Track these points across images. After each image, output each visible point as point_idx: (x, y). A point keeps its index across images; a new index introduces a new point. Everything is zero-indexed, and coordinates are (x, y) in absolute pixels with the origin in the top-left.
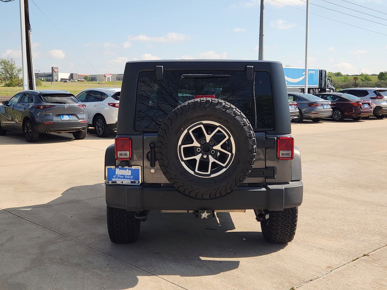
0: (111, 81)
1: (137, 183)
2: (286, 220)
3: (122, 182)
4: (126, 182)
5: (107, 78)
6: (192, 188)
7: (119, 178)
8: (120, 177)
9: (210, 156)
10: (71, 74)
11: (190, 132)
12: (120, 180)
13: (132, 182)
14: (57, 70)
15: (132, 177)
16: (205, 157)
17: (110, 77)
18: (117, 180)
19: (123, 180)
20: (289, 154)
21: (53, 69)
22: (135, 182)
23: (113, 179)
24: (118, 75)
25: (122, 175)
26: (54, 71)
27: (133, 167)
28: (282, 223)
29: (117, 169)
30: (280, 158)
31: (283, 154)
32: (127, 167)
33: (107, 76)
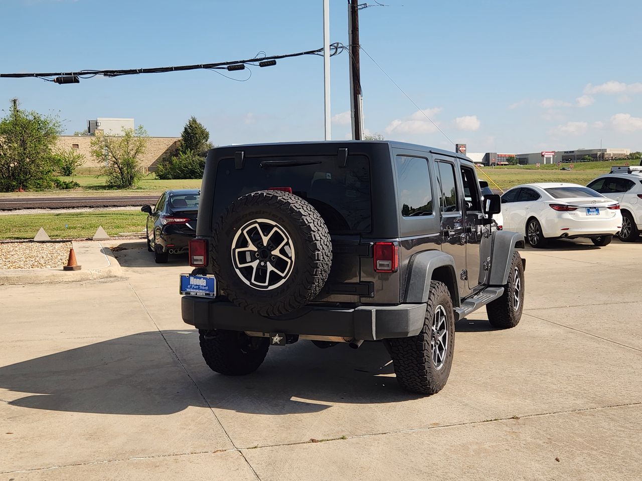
0: (552, 163)
1: (212, 295)
2: (409, 358)
3: (196, 294)
4: (201, 293)
5: (545, 159)
6: (246, 302)
7: (193, 288)
8: (195, 287)
9: (268, 263)
10: (486, 154)
11: (245, 232)
12: (194, 291)
13: (206, 294)
14: (465, 149)
15: (207, 288)
16: (262, 264)
17: (552, 156)
18: (192, 290)
19: (197, 291)
20: (388, 264)
21: (459, 147)
22: (209, 294)
23: (187, 290)
24: (565, 152)
25: (196, 285)
26: (460, 151)
27: (208, 276)
28: (404, 362)
29: (191, 278)
30: (377, 271)
31: (381, 265)
32: (201, 276)
33: (545, 156)
